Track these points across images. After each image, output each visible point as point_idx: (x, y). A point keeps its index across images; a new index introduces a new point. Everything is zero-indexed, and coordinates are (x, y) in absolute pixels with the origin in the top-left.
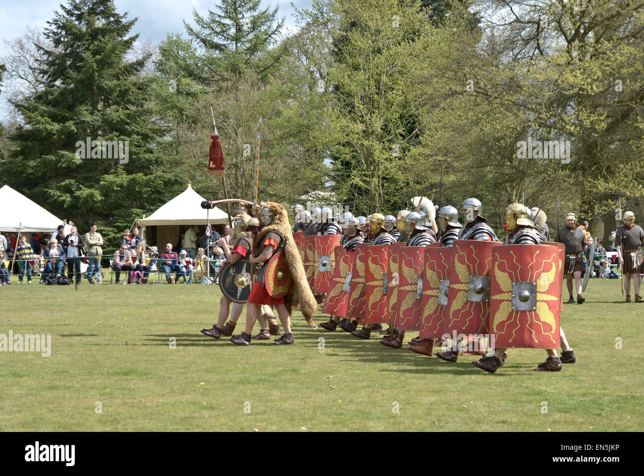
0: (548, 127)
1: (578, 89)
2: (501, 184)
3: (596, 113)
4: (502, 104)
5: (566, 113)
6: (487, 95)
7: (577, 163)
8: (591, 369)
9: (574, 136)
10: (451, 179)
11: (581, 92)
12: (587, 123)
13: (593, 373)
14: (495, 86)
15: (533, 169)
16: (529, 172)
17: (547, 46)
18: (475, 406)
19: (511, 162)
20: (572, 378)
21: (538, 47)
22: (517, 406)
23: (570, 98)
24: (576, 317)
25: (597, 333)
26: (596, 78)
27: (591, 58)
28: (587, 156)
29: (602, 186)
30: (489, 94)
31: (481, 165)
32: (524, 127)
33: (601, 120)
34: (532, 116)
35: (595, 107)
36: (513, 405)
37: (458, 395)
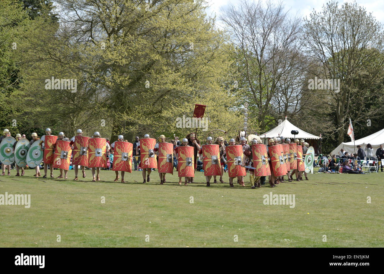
0: (96, 82)
1: (113, 62)
2: (67, 114)
3: (123, 76)
4: (70, 68)
5: (106, 75)
6: (60, 62)
7: (111, 104)
8: (112, 222)
9: (110, 89)
10: (37, 110)
11: (115, 63)
12: (118, 81)
13: (112, 224)
14: (65, 57)
15: (86, 106)
16: (84, 108)
17: (96, 36)
18: (43, 243)
19: (73, 102)
20: (100, 227)
21: (91, 36)
22: (67, 243)
23: (108, 66)
24: (106, 192)
25: (117, 201)
26: (124, 56)
27: (121, 45)
28: (117, 100)
29: (125, 117)
30: (62, 61)
31: (56, 102)
32: (82, 82)
33: (126, 80)
34: (87, 75)
35: (122, 72)
36: (65, 243)
37: (33, 237)
